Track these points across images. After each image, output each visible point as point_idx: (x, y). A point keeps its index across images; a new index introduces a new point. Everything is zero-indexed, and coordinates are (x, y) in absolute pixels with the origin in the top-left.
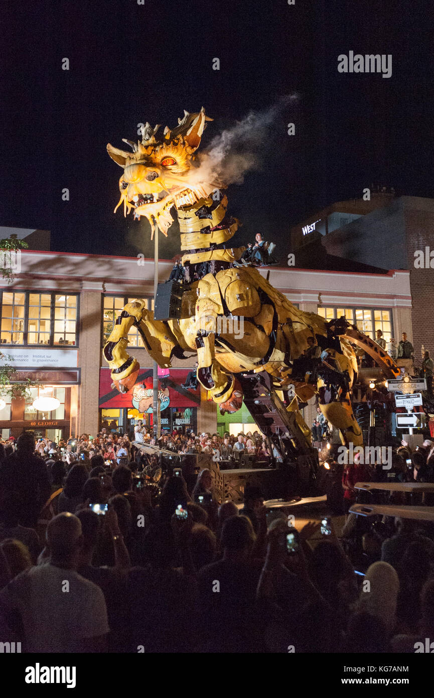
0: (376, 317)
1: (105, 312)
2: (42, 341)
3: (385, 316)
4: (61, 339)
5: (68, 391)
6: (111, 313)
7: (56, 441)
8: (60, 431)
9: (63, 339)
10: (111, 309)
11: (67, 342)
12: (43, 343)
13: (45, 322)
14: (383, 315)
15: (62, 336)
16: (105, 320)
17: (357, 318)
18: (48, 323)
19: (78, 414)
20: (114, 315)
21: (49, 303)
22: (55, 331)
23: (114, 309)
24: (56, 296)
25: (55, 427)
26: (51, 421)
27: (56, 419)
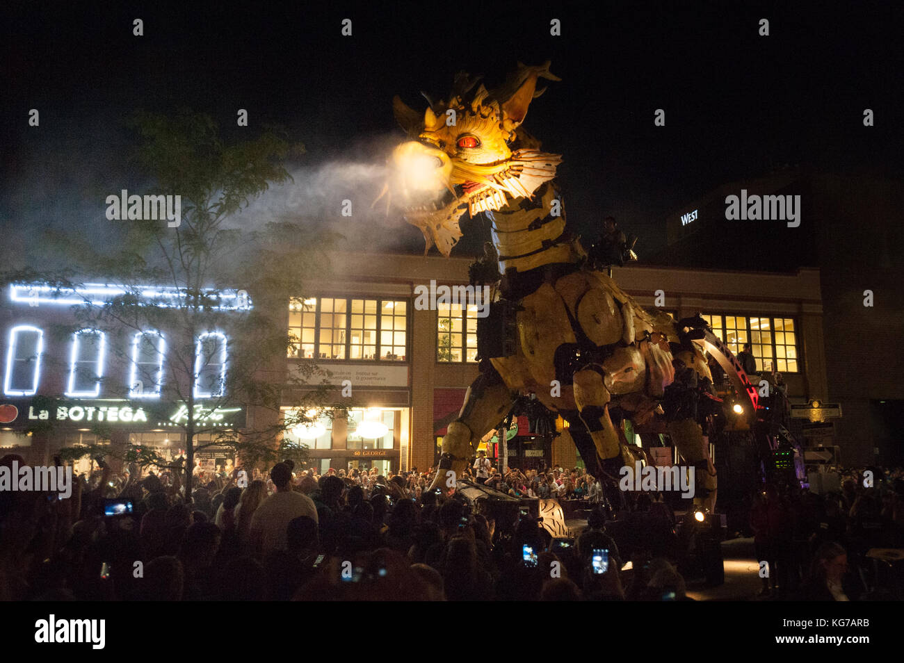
0: (776, 326)
1: (439, 321)
2: (366, 356)
3: (788, 326)
4: (389, 353)
5: (398, 415)
6: (447, 322)
7: (385, 475)
8: (389, 462)
9: (391, 353)
10: (447, 317)
11: (396, 356)
12: (368, 358)
13: (369, 333)
14: (785, 324)
15: (390, 349)
16: (439, 330)
17: (752, 328)
18: (373, 334)
19: (410, 443)
20: (450, 325)
21: (374, 311)
22: (382, 343)
23: (450, 317)
24: (383, 302)
25: (382, 458)
26: (378, 450)
27: (384, 448)
